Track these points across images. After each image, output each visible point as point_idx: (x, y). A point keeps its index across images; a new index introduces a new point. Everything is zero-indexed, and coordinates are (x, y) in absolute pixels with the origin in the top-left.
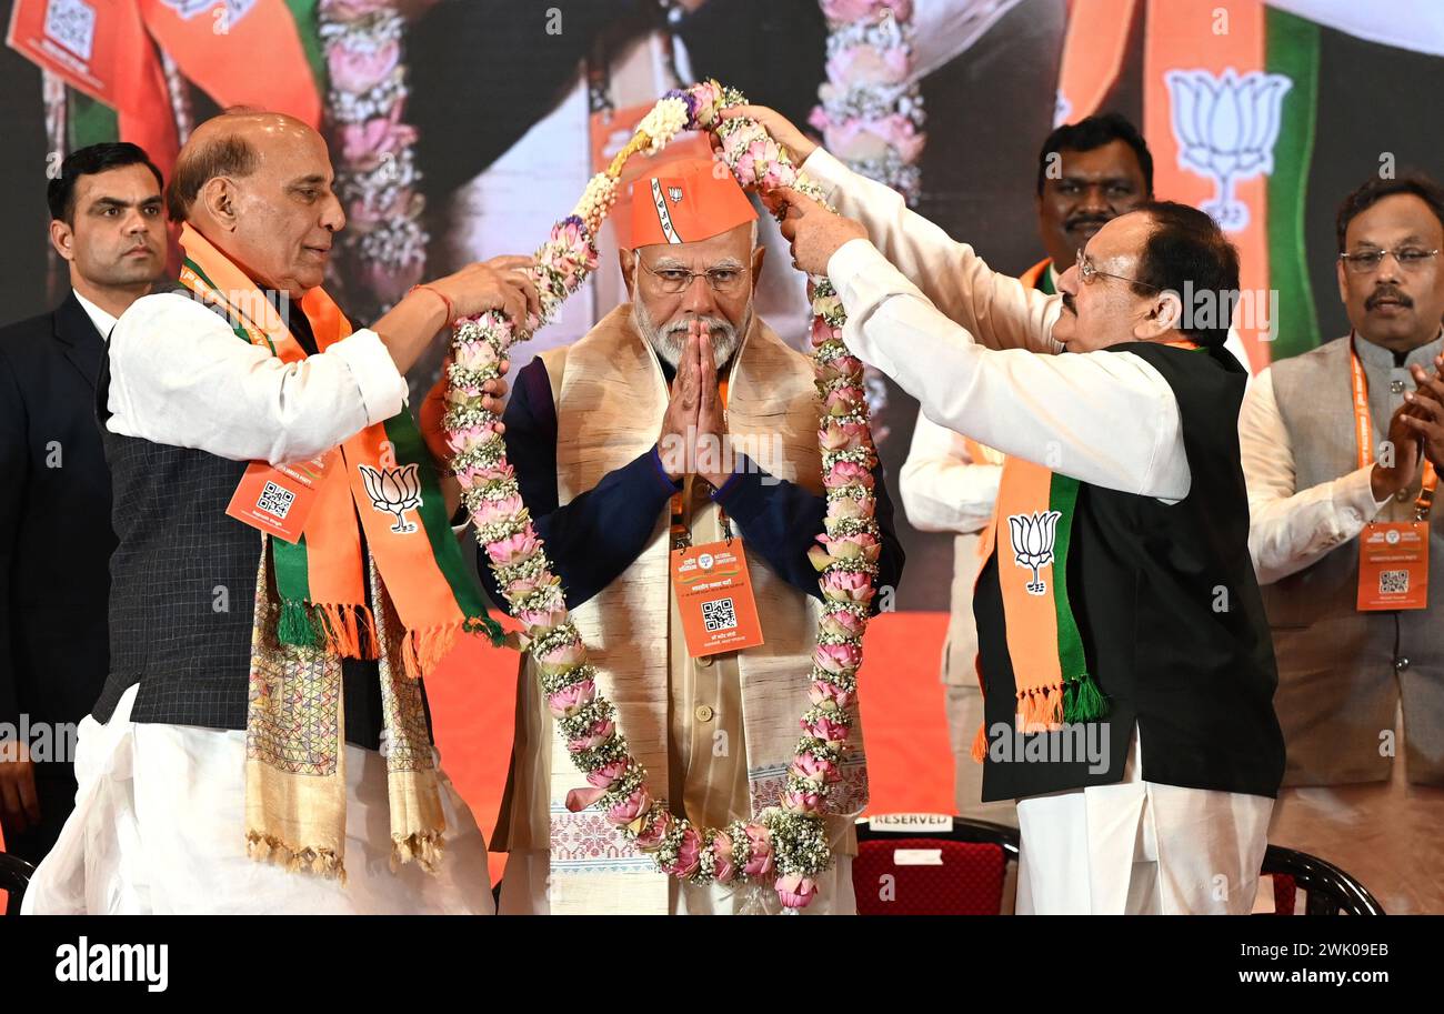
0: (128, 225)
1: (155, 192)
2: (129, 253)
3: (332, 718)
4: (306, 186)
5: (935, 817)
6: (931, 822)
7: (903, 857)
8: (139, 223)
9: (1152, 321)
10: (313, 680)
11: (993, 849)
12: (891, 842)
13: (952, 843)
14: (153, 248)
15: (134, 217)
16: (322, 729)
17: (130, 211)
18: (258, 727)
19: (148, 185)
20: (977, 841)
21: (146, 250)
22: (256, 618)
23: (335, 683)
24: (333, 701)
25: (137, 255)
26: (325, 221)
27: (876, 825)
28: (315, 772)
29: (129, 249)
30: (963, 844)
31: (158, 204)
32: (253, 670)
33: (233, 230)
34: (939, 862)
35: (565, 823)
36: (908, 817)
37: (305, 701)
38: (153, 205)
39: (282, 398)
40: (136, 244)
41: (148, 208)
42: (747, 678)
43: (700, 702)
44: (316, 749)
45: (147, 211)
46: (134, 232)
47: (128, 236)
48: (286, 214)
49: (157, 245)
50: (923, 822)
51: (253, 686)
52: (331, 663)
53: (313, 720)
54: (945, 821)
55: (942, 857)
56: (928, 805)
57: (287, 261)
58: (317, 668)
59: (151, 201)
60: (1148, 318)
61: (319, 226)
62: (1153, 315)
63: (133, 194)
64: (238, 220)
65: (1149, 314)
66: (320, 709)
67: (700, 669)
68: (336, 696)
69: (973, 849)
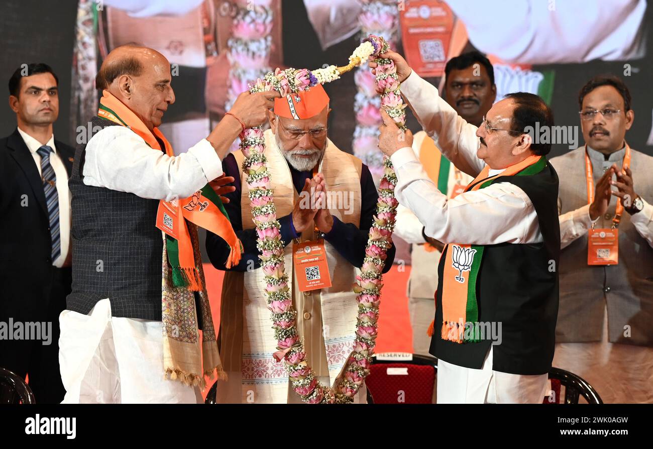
0: (42, 98)
1: (54, 85)
2: (42, 110)
3: (193, 318)
4: (162, 84)
5: (405, 354)
6: (403, 356)
7: (391, 371)
8: (47, 98)
9: (519, 147)
10: (184, 301)
11: (430, 368)
12: (386, 365)
13: (412, 365)
14: (52, 108)
15: (45, 95)
16: (190, 323)
17: (43, 93)
18: (167, 322)
19: (52, 82)
20: (423, 364)
21: (49, 109)
22: (163, 274)
23: (193, 302)
24: (192, 310)
25: (45, 111)
26: (168, 99)
27: (379, 357)
28: (189, 341)
29: (42, 108)
30: (416, 366)
31: (55, 90)
32: (163, 297)
33: (129, 99)
34: (406, 373)
35: (248, 363)
36: (393, 354)
37: (182, 310)
38: (53, 90)
39: (169, 176)
40: (45, 107)
41: (51, 91)
42: (324, 301)
43: (305, 311)
44: (188, 331)
45: (50, 93)
46: (44, 101)
47: (42, 103)
48: (153, 94)
49: (54, 107)
50: (400, 356)
51: (163, 304)
52: (190, 293)
53: (186, 318)
54: (409, 356)
55: (408, 371)
56: (402, 349)
57: (151, 115)
58: (185, 296)
59: (52, 89)
60: (518, 146)
61: (165, 101)
62: (520, 144)
63: (45, 85)
64: (132, 95)
65: (518, 144)
66: (188, 314)
67: (306, 296)
68: (193, 308)
69: (421, 368)
